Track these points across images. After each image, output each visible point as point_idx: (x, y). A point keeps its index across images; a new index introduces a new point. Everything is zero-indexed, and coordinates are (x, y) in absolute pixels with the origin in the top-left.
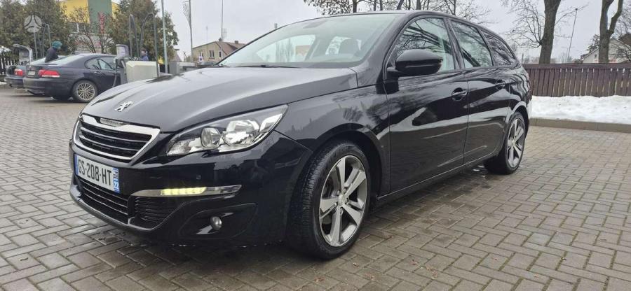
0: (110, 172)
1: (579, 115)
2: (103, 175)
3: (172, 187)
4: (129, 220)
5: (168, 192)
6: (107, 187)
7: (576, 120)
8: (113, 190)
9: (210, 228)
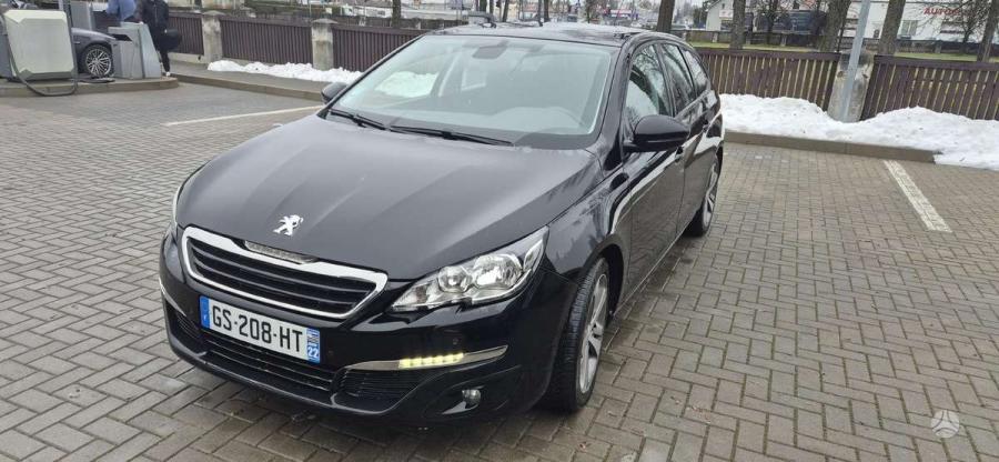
0: (298, 333)
1: (742, 124)
2: (282, 337)
3: (412, 356)
4: (332, 398)
5: (405, 364)
6: (292, 352)
7: (738, 130)
8: (307, 358)
9: (463, 404)
